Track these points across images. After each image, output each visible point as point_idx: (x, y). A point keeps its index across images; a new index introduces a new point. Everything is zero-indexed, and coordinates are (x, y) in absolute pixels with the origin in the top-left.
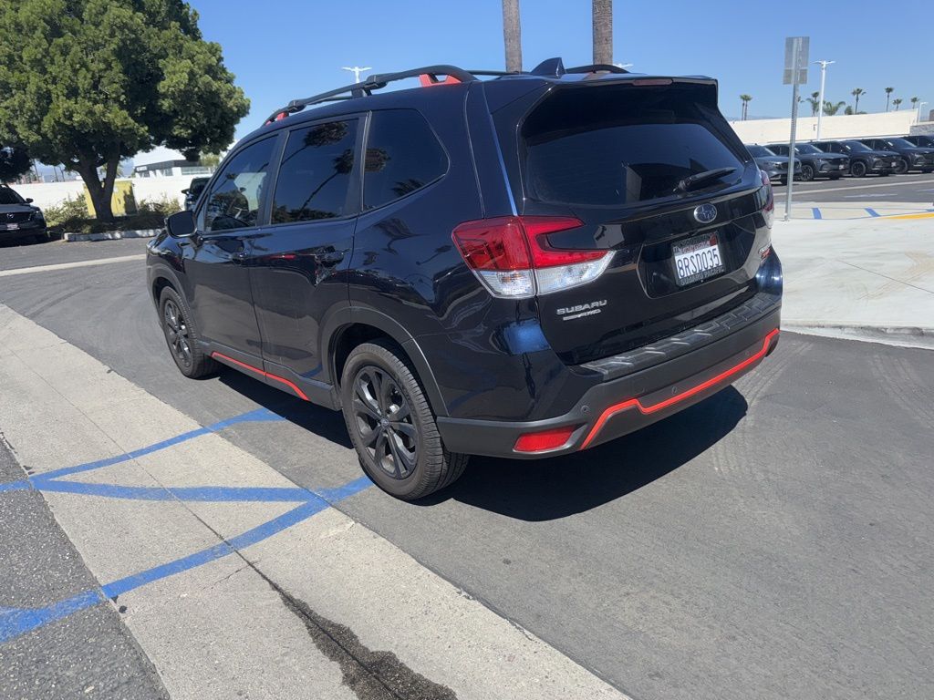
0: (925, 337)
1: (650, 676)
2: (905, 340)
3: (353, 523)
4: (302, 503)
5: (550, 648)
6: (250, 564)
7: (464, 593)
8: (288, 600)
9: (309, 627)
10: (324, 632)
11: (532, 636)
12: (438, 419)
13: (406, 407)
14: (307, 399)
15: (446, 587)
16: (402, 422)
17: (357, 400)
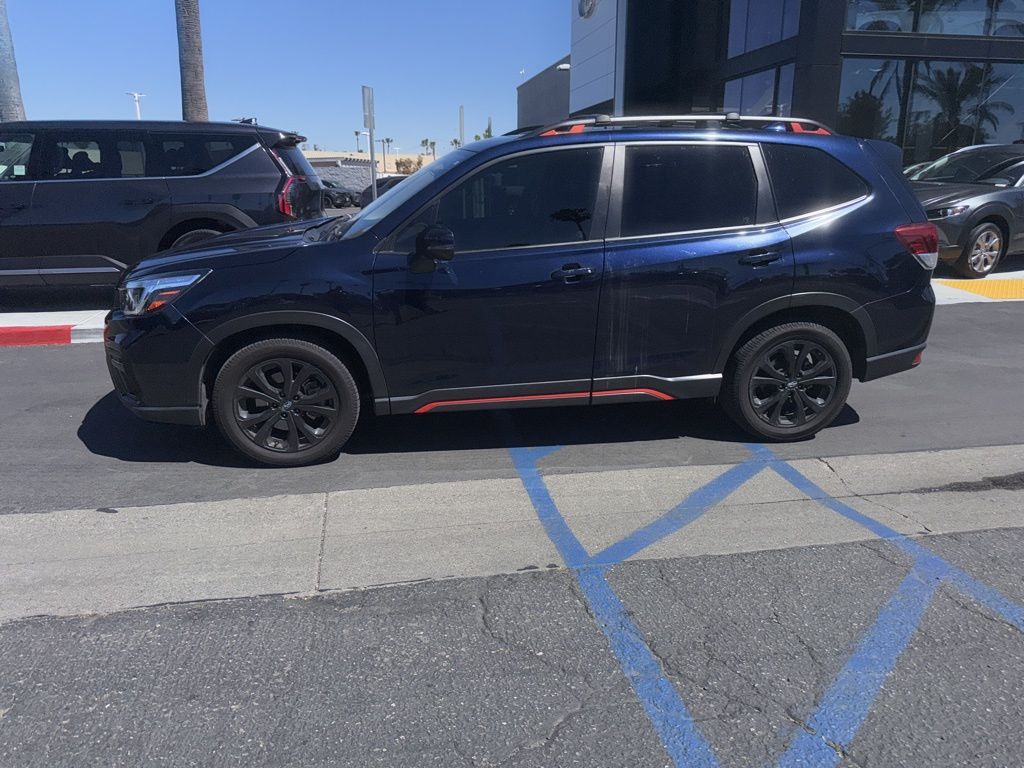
4: (769, 468)
6: (857, 496)
9: (952, 491)
10: (958, 488)
12: (868, 360)
13: (828, 362)
14: (670, 398)
15: (922, 454)
16: (817, 377)
17: (755, 378)
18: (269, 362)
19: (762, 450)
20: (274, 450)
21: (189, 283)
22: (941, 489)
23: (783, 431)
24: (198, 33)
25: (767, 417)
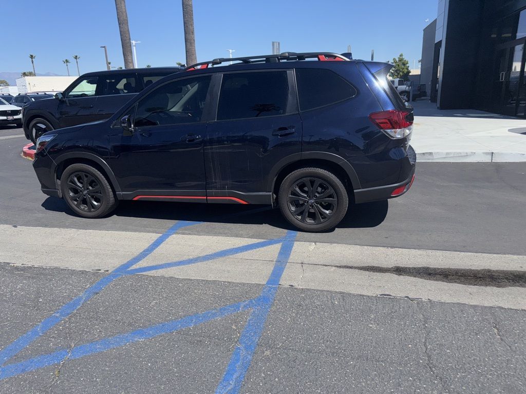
1: (464, 247)
3: (314, 243)
4: (281, 243)
5: (433, 251)
6: (302, 263)
8: (337, 267)
9: (361, 270)
10: (368, 269)
11: (425, 250)
12: (355, 191)
13: (331, 191)
14: (247, 203)
15: (381, 248)
16: (326, 198)
17: (290, 196)
18: (77, 173)
19: (293, 234)
20: (83, 210)
21: (49, 140)
22: (356, 268)
23: (309, 226)
24: (192, 25)
25: (300, 217)
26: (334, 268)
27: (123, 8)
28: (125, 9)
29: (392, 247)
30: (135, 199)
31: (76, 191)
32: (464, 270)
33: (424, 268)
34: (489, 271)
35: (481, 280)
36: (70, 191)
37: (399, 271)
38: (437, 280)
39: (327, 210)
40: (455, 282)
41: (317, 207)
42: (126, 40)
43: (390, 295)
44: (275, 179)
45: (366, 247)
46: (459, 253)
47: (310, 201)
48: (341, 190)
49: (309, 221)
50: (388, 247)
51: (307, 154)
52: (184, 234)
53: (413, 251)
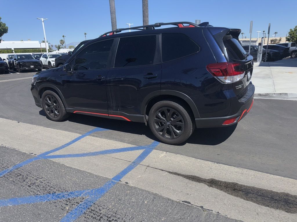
0: (262, 96)
1: (276, 171)
2: (258, 97)
3: (165, 152)
4: (144, 150)
5: (249, 170)
6: (148, 166)
7: (216, 163)
8: (170, 172)
9: (184, 177)
10: (190, 178)
11: (242, 168)
12: (196, 119)
13: (180, 117)
14: (130, 121)
15: (209, 162)
16: (178, 122)
17: (155, 118)
18: (48, 96)
20: (52, 116)
22: (182, 175)
23: (166, 140)
25: (161, 133)
26: (167, 173)
27: (113, 5)
28: (114, 5)
29: (218, 163)
30: (74, 112)
31: (49, 106)
32: (266, 190)
33: (233, 183)
34: (287, 195)
35: (275, 203)
36: (46, 106)
37: (213, 183)
38: (237, 196)
39: (179, 130)
40: (252, 200)
41: (172, 127)
42: (114, 23)
43: (189, 203)
44: (146, 106)
45: (199, 160)
46: (269, 175)
47: (167, 123)
48: (187, 117)
49: (167, 136)
50: (215, 162)
51: (164, 92)
52: (93, 136)
53: (232, 168)
